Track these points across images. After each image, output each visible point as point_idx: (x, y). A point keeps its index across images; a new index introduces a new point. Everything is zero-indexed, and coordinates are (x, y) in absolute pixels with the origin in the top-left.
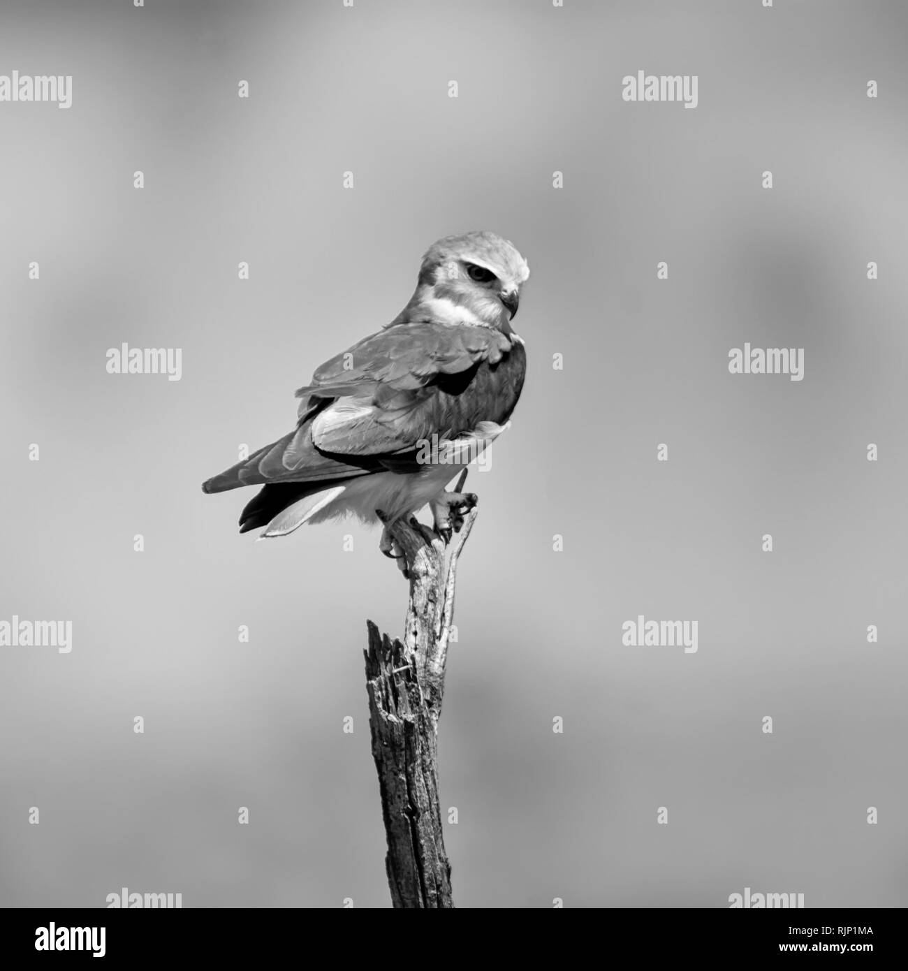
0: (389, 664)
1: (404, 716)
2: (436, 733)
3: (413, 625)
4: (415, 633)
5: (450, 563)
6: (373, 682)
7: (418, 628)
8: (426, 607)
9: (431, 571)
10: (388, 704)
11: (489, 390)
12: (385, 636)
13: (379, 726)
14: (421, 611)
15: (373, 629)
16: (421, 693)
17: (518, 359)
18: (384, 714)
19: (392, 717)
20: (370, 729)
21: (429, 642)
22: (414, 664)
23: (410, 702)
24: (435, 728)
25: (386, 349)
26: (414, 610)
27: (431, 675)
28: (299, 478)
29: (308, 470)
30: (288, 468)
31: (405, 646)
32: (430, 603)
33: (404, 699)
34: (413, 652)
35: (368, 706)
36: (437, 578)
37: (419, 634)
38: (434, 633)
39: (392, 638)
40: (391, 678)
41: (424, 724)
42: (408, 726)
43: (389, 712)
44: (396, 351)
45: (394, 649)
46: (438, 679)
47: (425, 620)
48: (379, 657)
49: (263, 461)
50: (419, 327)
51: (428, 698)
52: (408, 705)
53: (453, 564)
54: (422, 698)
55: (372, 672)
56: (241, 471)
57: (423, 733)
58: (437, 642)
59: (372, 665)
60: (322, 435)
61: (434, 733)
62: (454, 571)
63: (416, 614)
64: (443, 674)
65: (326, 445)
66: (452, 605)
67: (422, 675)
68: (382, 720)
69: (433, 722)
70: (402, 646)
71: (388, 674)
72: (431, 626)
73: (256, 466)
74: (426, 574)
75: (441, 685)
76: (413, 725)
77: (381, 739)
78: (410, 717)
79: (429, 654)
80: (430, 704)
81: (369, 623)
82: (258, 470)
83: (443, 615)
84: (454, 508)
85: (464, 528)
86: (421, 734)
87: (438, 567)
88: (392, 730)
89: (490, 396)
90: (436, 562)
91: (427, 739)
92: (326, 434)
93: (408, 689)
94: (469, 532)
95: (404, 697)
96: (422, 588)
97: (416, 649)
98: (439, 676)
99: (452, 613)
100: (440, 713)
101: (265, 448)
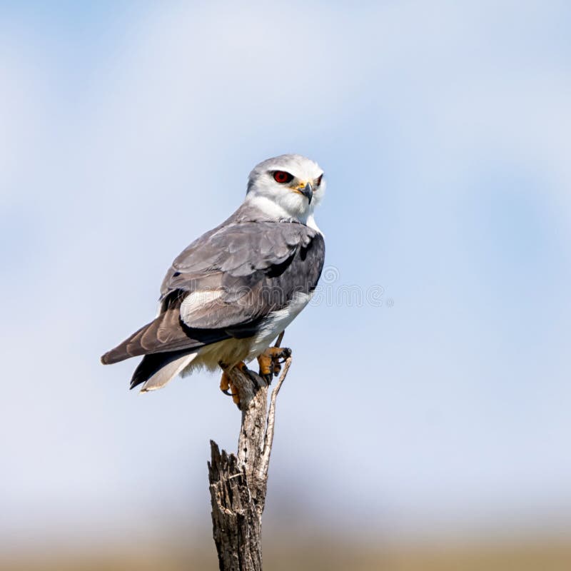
0: (226, 473)
1: (237, 511)
2: (261, 523)
3: (244, 444)
4: (245, 450)
5: (272, 398)
6: (214, 485)
7: (247, 446)
8: (253, 430)
9: (257, 404)
10: (225, 502)
11: (300, 272)
12: (223, 452)
13: (219, 518)
14: (249, 434)
15: (214, 447)
16: (250, 493)
17: (320, 247)
18: (222, 509)
19: (228, 511)
20: (211, 520)
21: (255, 456)
22: (244, 472)
23: (241, 500)
24: (260, 519)
25: (226, 246)
26: (245, 433)
27: (257, 480)
28: (169, 348)
29: (176, 342)
30: (161, 341)
31: (238, 459)
32: (256, 428)
33: (237, 498)
34: (244, 463)
35: (210, 503)
36: (261, 409)
37: (248, 451)
38: (259, 450)
39: (229, 453)
40: (227, 482)
41: (252, 516)
42: (240, 518)
43: (226, 508)
44: (234, 246)
45: (229, 461)
46: (262, 483)
47: (253, 440)
48: (219, 468)
49: (143, 337)
50: (248, 226)
51: (255, 497)
52: (240, 502)
53: (274, 399)
54: (250, 497)
55: (213, 479)
56: (128, 346)
57: (251, 523)
58: (261, 456)
59: (213, 472)
60: (188, 315)
61: (259, 523)
62: (274, 405)
63: (246, 436)
64: (266, 479)
65: (192, 323)
66: (273, 429)
67: (250, 480)
68: (221, 513)
69: (259, 515)
70: (236, 460)
71: (225, 480)
72: (257, 445)
73: (138, 341)
74: (254, 406)
75: (265, 488)
76: (243, 517)
77: (220, 527)
78: (242, 511)
79: (256, 465)
80: (256, 502)
81: (212, 442)
82: (140, 345)
83: (266, 436)
84: (275, 358)
85: (281, 373)
86: (250, 523)
87: (262, 401)
88: (228, 521)
89: (301, 277)
90: (261, 398)
91: (254, 527)
92: (191, 314)
93: (240, 490)
94: (285, 376)
95: (237, 496)
96: (251, 417)
97: (246, 461)
98: (263, 481)
99: (273, 435)
100: (263, 509)
101: (144, 327)
